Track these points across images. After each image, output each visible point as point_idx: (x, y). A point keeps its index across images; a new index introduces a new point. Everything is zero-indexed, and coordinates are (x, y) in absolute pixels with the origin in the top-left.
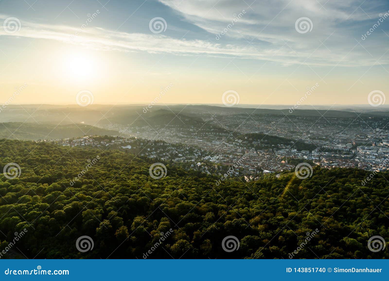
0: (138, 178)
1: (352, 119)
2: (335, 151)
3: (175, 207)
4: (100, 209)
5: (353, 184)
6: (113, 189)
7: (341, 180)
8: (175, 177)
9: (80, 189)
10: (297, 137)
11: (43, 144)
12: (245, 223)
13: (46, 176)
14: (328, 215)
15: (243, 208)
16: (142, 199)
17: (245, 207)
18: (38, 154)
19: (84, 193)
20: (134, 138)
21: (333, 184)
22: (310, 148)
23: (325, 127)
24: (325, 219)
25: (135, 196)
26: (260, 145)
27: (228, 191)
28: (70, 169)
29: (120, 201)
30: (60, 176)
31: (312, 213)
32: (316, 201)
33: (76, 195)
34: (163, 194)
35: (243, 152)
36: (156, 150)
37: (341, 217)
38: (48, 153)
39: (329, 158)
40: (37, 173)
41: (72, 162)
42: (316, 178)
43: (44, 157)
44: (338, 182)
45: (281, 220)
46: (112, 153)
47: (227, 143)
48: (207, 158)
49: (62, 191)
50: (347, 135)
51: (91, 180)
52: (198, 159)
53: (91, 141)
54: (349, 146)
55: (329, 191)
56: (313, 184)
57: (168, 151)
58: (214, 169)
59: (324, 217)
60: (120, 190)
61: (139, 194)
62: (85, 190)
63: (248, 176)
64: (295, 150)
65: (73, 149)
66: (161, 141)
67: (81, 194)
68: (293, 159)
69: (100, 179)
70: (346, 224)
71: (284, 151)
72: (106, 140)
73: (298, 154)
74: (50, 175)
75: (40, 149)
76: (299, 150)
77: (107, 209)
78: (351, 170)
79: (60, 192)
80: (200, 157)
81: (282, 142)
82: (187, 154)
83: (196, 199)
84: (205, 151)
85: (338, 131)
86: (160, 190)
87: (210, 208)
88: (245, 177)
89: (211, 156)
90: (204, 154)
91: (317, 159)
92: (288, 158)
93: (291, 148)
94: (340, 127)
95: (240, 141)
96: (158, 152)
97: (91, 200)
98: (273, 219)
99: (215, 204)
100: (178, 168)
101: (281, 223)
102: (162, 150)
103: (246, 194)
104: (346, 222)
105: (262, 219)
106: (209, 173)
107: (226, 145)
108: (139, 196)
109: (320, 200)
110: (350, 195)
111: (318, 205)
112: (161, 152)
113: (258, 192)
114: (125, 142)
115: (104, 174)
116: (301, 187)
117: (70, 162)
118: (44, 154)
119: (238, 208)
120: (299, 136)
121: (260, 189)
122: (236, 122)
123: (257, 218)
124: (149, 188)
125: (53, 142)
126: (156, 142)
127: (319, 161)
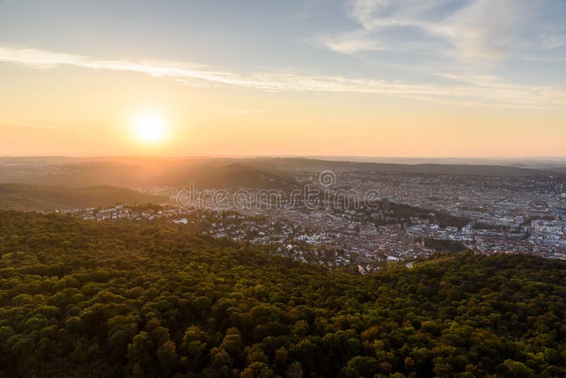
0: (195, 268)
1: (523, 179)
2: (498, 228)
3: (249, 312)
4: (134, 315)
5: (522, 279)
6: (156, 284)
7: (505, 272)
8: (252, 266)
9: (106, 284)
10: (439, 207)
11: (54, 216)
12: (354, 336)
13: (55, 265)
14: (482, 326)
15: (352, 314)
16: (201, 301)
17: (357, 312)
18: (45, 232)
19: (113, 291)
20: (193, 208)
21: (491, 279)
22: (460, 223)
23: (482, 191)
24: (477, 331)
25: (190, 295)
26: (382, 218)
27: (332, 289)
28: (93, 253)
29: (166, 303)
30: (76, 265)
31: (458, 322)
32: (465, 304)
33: (100, 293)
34: (232, 292)
35: (357, 229)
36: (225, 226)
37: (503, 329)
38: (61, 231)
39: (488, 239)
40: (42, 260)
41: (97, 243)
42: (466, 269)
43: (54, 236)
44: (500, 276)
45: (410, 333)
46: (157, 231)
47: (333, 215)
48: (302, 238)
49: (79, 287)
50: (516, 203)
51: (123, 271)
52: (288, 239)
53: (127, 211)
54: (519, 220)
55: (486, 289)
56: (460, 277)
57: (243, 228)
58: (313, 255)
59: (477, 329)
60: (167, 287)
61: (195, 293)
62: (113, 286)
63: (364, 265)
64: (437, 226)
65: (99, 224)
66: (233, 213)
67: (107, 293)
68: (432, 240)
69: (138, 269)
70: (510, 339)
71: (419, 228)
72: (150, 210)
73: (441, 232)
74: (62, 263)
75: (49, 224)
76: (442, 227)
77: (147, 315)
78: (521, 258)
79: (75, 289)
80: (291, 236)
81: (416, 214)
82: (271, 232)
83: (282, 301)
84: (300, 228)
85: (502, 198)
86: (227, 286)
87: (303, 314)
88: (360, 267)
89: (308, 235)
90: (297, 232)
91: (470, 240)
92: (425, 238)
93: (430, 223)
94: (506, 190)
95: (353, 212)
96: (229, 228)
97: (121, 301)
98: (397, 331)
99: (310, 308)
100: (258, 253)
101: (410, 337)
102: (235, 226)
103: (359, 292)
104: (510, 337)
105: (380, 332)
106: (304, 261)
107: (332, 218)
108: (196, 295)
109: (470, 302)
110: (517, 295)
111: (467, 310)
112: (233, 230)
113: (377, 290)
114: (178, 214)
115: (145, 262)
116: (443, 282)
117: (94, 243)
118: (55, 232)
119: (345, 314)
120: (442, 204)
121: (380, 285)
122: (348, 183)
123: (374, 329)
124: (212, 284)
125: (69, 214)
126: (225, 214)
127: (474, 242)
